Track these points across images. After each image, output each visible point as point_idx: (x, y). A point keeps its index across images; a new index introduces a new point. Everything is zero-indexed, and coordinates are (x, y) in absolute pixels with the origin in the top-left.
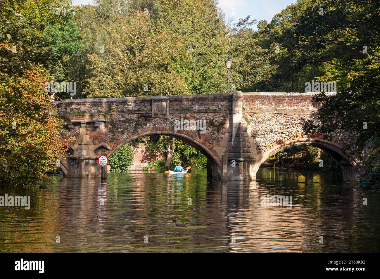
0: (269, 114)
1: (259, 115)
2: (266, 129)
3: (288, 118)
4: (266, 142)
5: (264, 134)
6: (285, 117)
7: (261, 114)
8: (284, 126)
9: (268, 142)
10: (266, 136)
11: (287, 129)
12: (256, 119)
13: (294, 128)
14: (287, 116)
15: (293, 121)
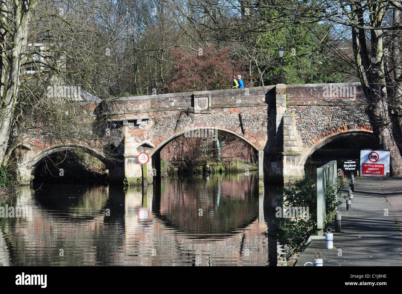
0: (314, 106)
1: (304, 107)
2: (311, 121)
3: (333, 109)
4: (312, 135)
5: (309, 126)
6: (330, 109)
7: (306, 107)
8: (330, 118)
9: (314, 135)
10: (312, 128)
11: (333, 121)
12: (300, 112)
13: (340, 120)
14: (332, 108)
15: (339, 113)
